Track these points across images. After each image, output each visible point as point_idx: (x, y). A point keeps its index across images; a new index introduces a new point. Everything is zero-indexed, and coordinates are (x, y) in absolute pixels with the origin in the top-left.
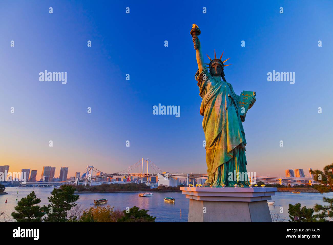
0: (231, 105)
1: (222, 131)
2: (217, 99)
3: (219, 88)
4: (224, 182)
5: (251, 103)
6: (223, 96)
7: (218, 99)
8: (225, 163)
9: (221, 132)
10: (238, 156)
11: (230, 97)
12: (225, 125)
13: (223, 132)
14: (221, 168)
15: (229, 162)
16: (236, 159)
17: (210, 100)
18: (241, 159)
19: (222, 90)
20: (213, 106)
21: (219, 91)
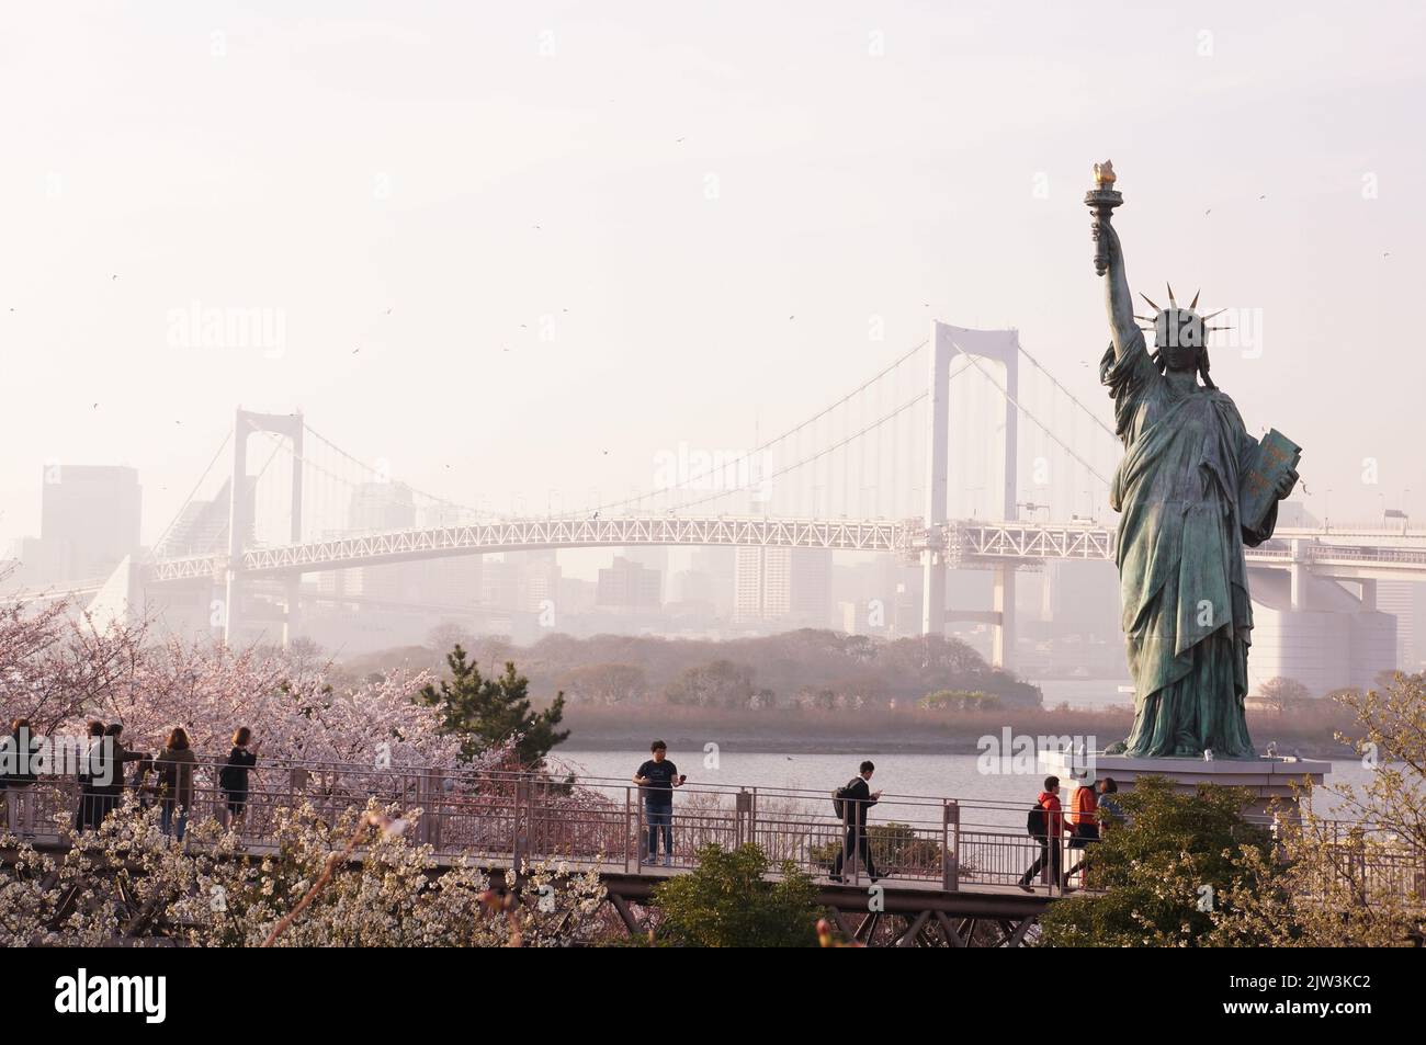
0: (1206, 496)
1: (1166, 587)
2: (1159, 475)
3: (1171, 433)
4: (1161, 743)
5: (1278, 487)
6: (1184, 461)
7: (1164, 476)
8: (1167, 686)
9: (1163, 588)
10: (1210, 667)
11: (1205, 466)
12: (1174, 567)
13: (1168, 589)
14: (1155, 701)
15: (1181, 681)
16: (1205, 676)
17: (1136, 475)
18: (1222, 674)
19: (1180, 439)
20: (1145, 499)
21: (1169, 444)
